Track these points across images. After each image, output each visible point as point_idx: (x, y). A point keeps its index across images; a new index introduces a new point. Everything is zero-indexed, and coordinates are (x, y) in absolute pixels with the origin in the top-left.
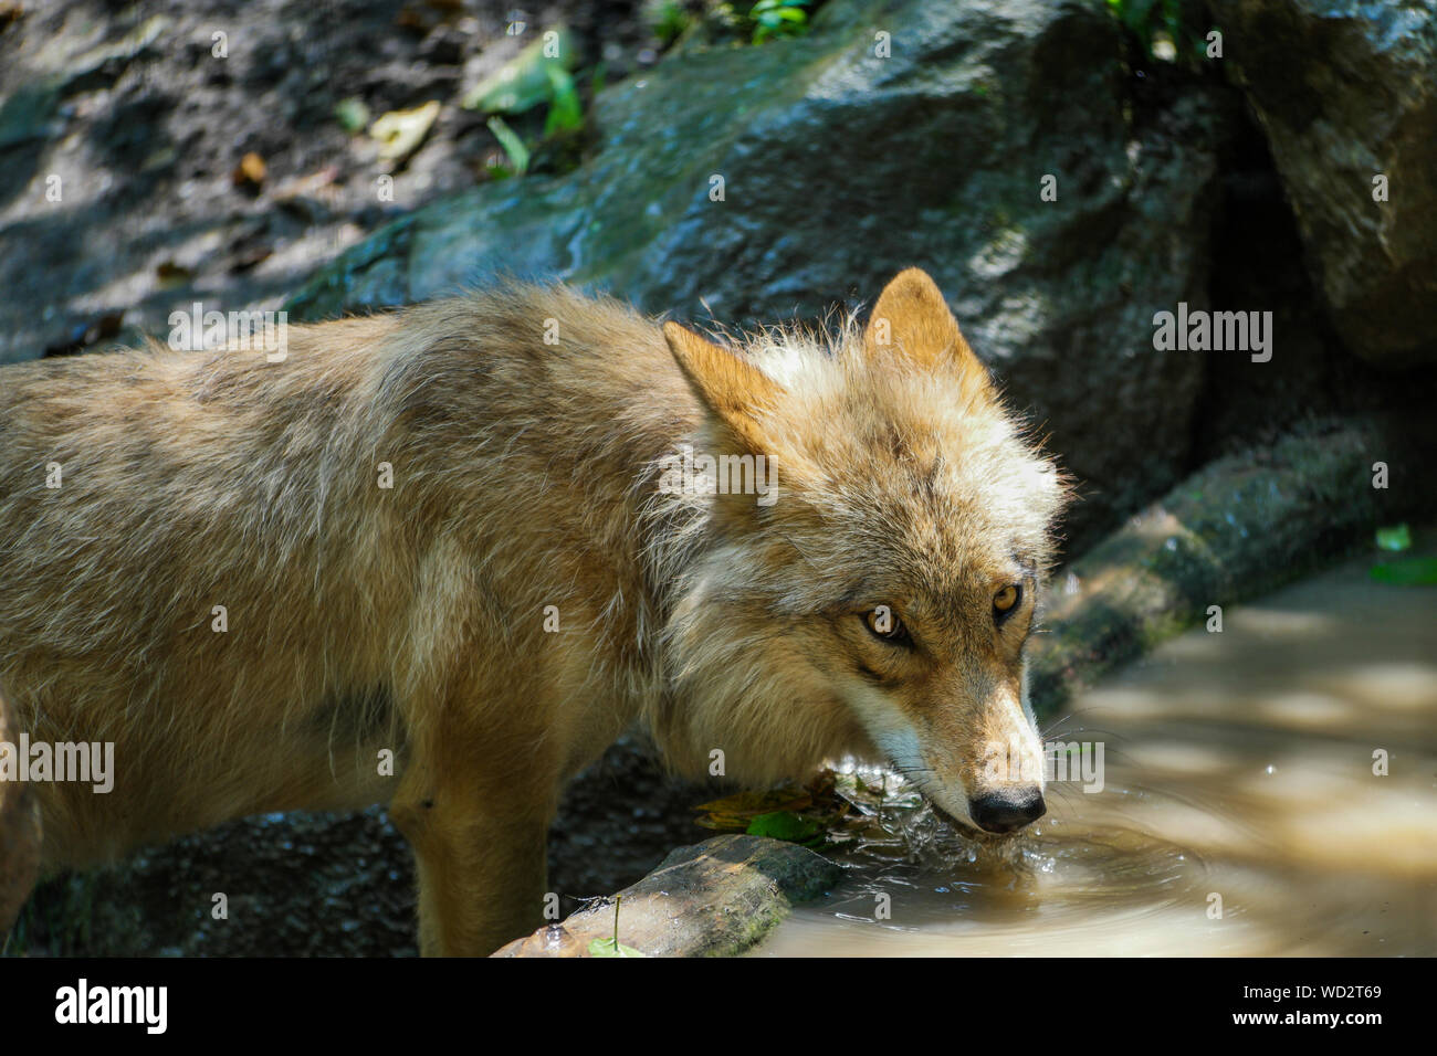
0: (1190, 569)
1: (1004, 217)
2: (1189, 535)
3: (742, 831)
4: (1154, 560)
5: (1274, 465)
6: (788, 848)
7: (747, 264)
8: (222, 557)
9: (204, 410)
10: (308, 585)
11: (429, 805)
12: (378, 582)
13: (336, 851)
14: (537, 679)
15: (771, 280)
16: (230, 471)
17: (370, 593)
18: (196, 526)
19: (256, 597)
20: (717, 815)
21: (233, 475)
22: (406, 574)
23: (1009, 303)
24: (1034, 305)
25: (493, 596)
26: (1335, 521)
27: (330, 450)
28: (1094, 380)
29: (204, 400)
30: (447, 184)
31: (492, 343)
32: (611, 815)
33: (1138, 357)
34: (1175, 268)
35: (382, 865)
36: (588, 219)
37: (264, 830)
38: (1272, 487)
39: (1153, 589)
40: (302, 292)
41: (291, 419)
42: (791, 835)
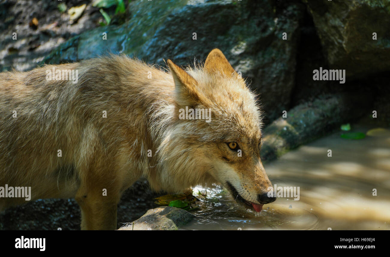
0: (290, 135)
1: (240, 38)
2: (290, 126)
3: (167, 205)
4: (280, 133)
5: (313, 107)
6: (180, 210)
7: (170, 50)
8: (31, 127)
9: (28, 88)
10: (54, 135)
11: (85, 197)
12: (72, 135)
13: (56, 209)
14: (114, 163)
15: (176, 54)
16: (33, 104)
17: (70, 138)
18: (24, 119)
19: (40, 139)
20: (160, 201)
21: (34, 105)
22: (80, 133)
23: (241, 62)
24: (248, 62)
25: (102, 139)
26: (330, 123)
27: (61, 99)
28: (264, 83)
29: (27, 85)
30: (88, 27)
31: (105, 70)
32: (131, 200)
33: (277, 77)
34: (287, 53)
35: (69, 213)
36: (127, 37)
37: (36, 203)
38: (313, 113)
39: (279, 141)
40: (49, 56)
41: (50, 90)
42: (180, 207)
